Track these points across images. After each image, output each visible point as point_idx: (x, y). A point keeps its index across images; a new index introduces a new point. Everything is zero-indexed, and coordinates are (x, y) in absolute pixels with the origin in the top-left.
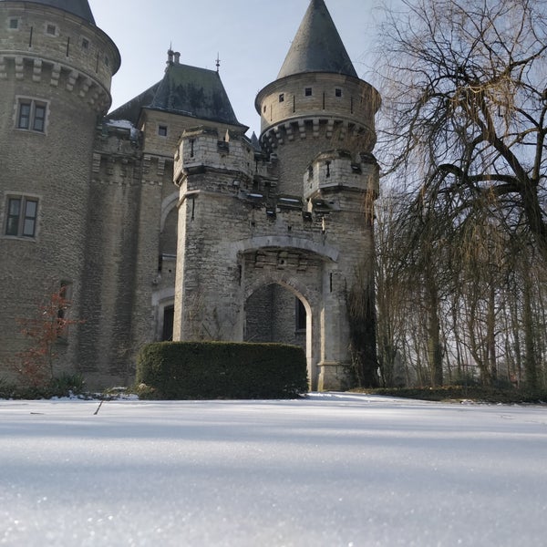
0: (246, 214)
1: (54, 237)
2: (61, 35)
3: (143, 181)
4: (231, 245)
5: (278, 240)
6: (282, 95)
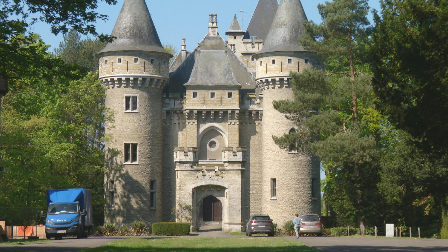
0: (195, 175)
2: (141, 62)
3: (187, 123)
4: (190, 186)
5: (206, 183)
6: (261, 62)
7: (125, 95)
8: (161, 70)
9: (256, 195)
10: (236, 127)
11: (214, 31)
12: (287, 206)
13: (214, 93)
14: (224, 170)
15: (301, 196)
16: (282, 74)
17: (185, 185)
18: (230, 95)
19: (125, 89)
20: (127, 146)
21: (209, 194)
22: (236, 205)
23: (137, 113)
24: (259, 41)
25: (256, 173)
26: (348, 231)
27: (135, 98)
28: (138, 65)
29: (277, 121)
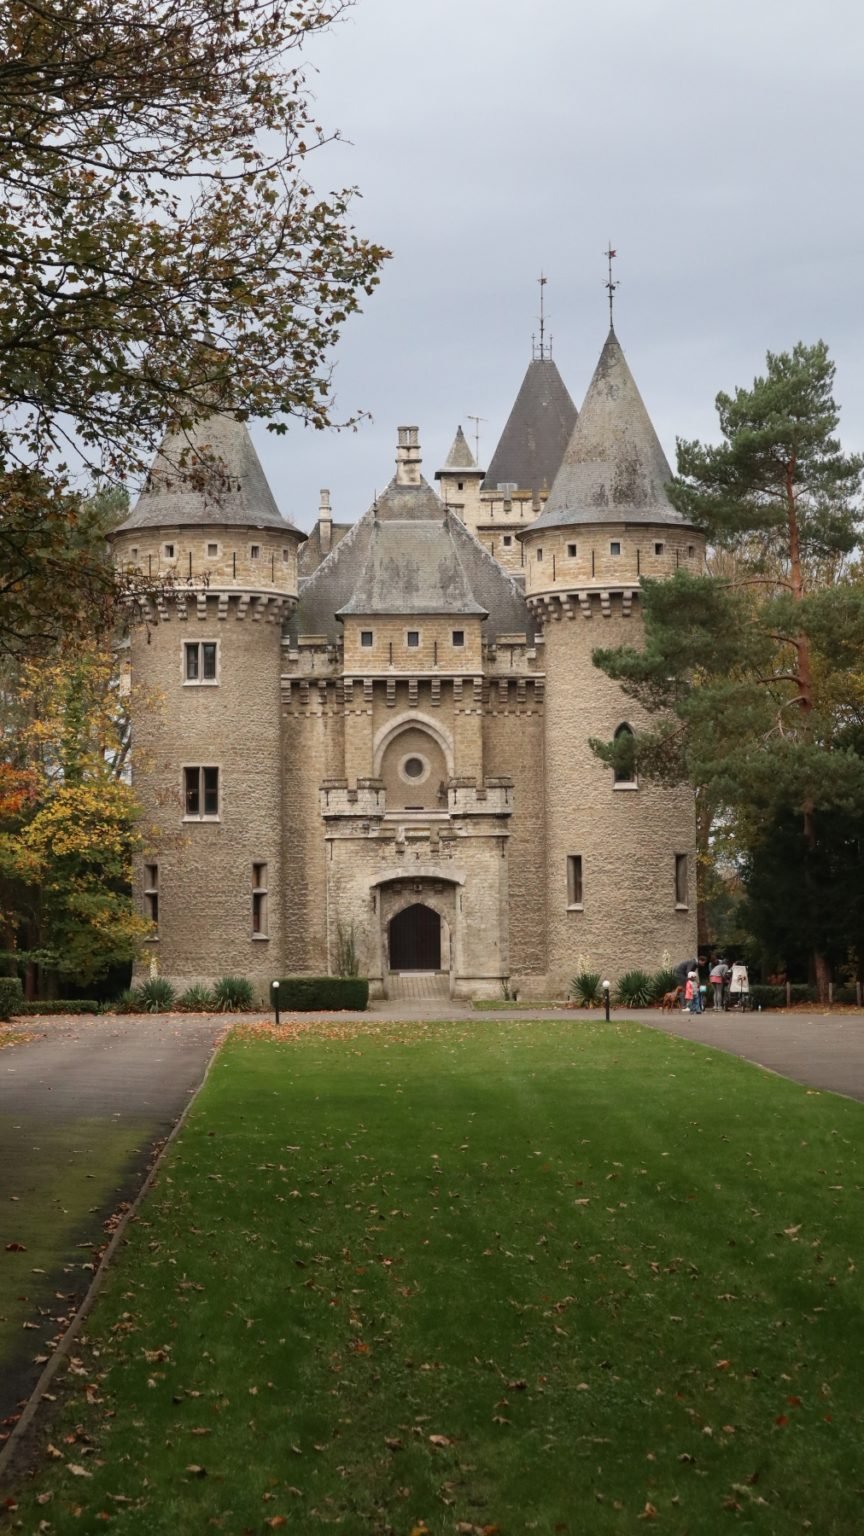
0: (376, 851)
1: (239, 812)
2: (225, 554)
3: (347, 712)
4: (363, 881)
5: (407, 871)
6: (540, 551)
7: (184, 641)
8: (279, 574)
9: (528, 898)
10: (475, 722)
11: (412, 471)
12: (612, 928)
13: (417, 633)
14: (454, 838)
15: (647, 900)
16: (594, 583)
17: (352, 877)
18: (458, 637)
19: (183, 625)
20: (191, 774)
21: (414, 900)
22: (485, 930)
23: (216, 687)
24: (522, 495)
25: (527, 841)
26: (788, 994)
27: (210, 647)
28: (218, 561)
29: (582, 706)
